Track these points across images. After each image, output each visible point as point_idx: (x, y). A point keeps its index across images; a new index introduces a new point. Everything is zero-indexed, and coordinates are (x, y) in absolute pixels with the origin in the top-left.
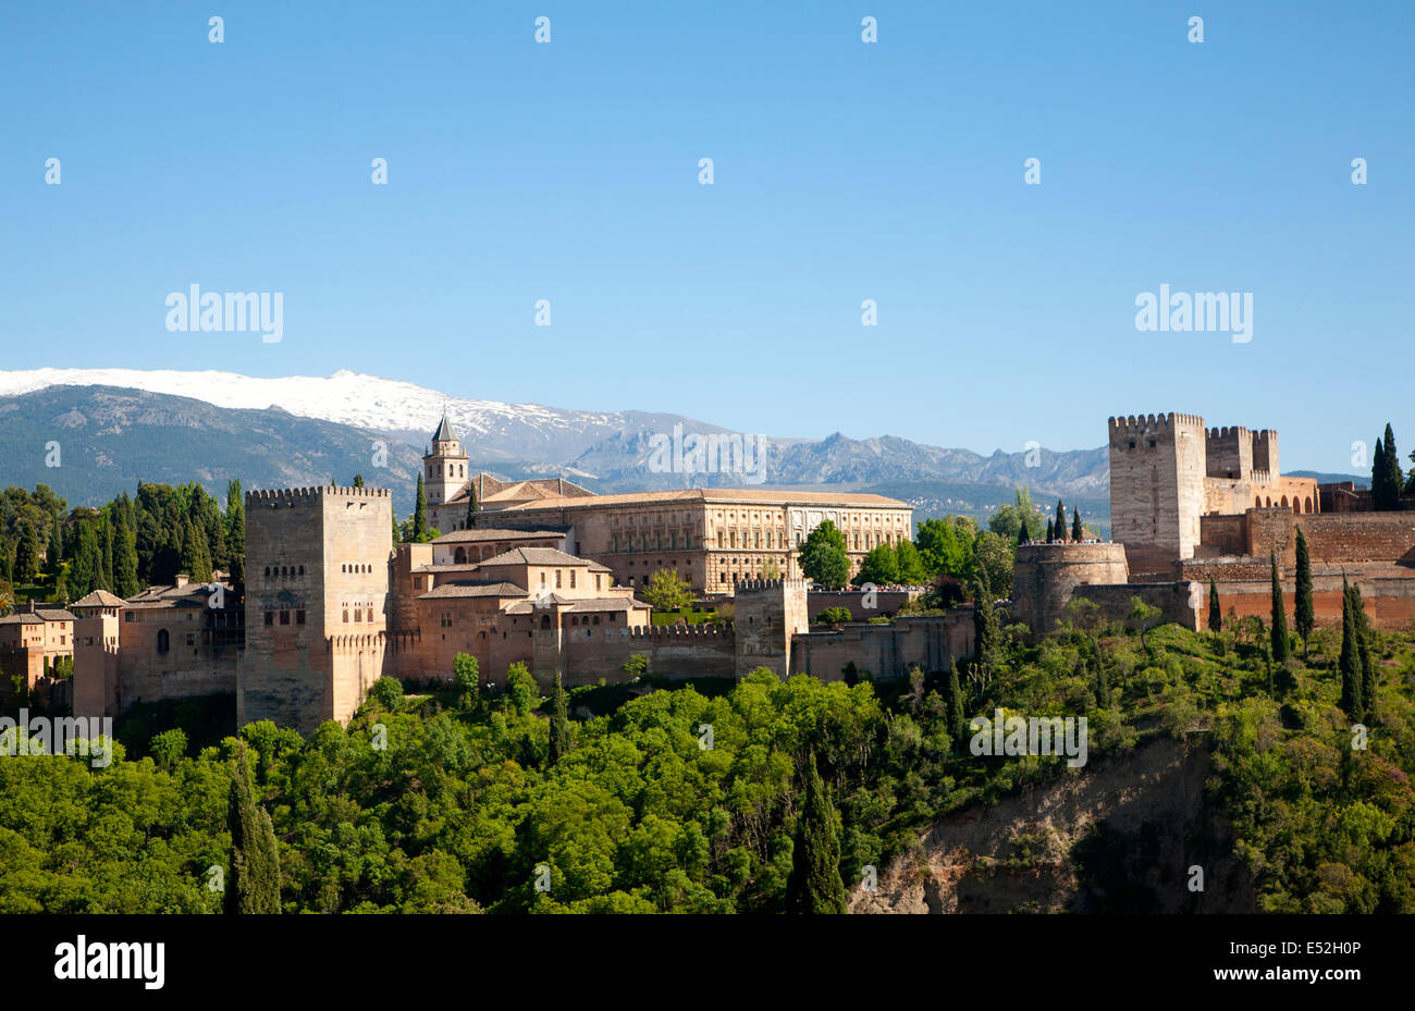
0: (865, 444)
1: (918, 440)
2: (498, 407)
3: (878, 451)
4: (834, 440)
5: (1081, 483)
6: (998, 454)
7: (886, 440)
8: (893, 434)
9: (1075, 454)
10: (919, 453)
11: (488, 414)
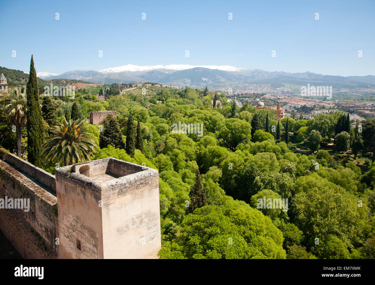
0: (279, 72)
1: (285, 72)
2: (241, 69)
3: (281, 73)
4: (276, 72)
5: (302, 76)
6: (294, 73)
7: (282, 72)
8: (283, 71)
9: (302, 73)
10: (285, 73)
11: (240, 69)
